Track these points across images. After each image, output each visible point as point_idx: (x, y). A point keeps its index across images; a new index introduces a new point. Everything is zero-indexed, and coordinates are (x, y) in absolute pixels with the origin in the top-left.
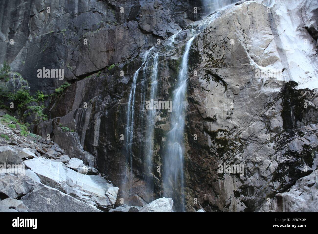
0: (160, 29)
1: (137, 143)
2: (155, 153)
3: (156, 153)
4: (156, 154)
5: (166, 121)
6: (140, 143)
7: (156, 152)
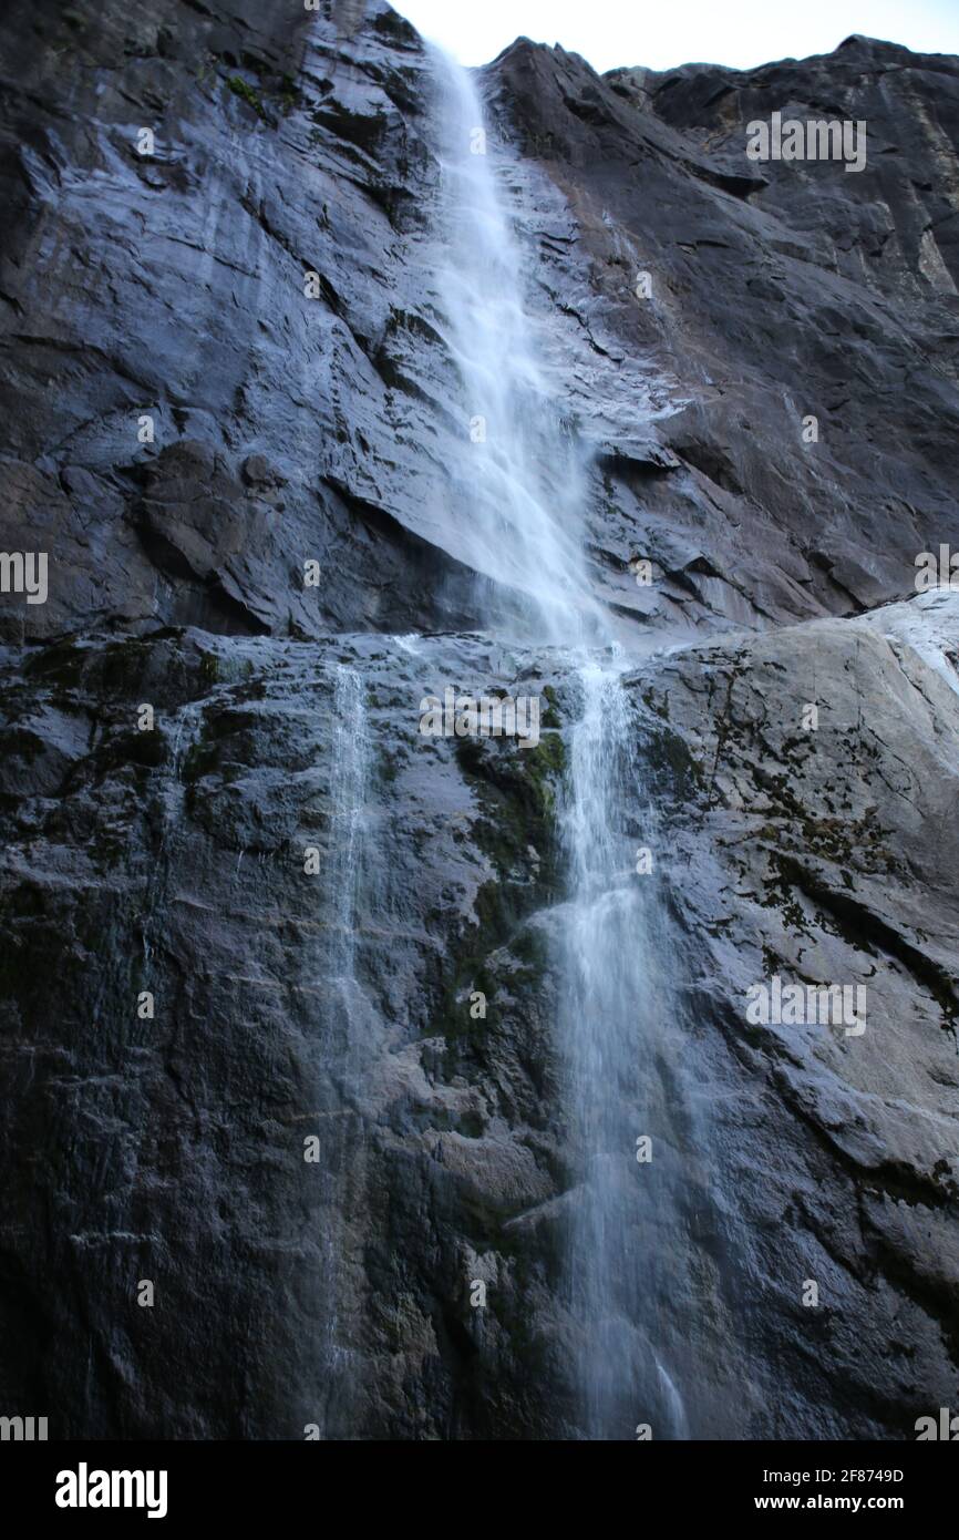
0: (263, 589)
1: (177, 1248)
2: (388, 1379)
3: (399, 1390)
4: (390, 1399)
5: (485, 1115)
6: (208, 1248)
7: (398, 1378)
